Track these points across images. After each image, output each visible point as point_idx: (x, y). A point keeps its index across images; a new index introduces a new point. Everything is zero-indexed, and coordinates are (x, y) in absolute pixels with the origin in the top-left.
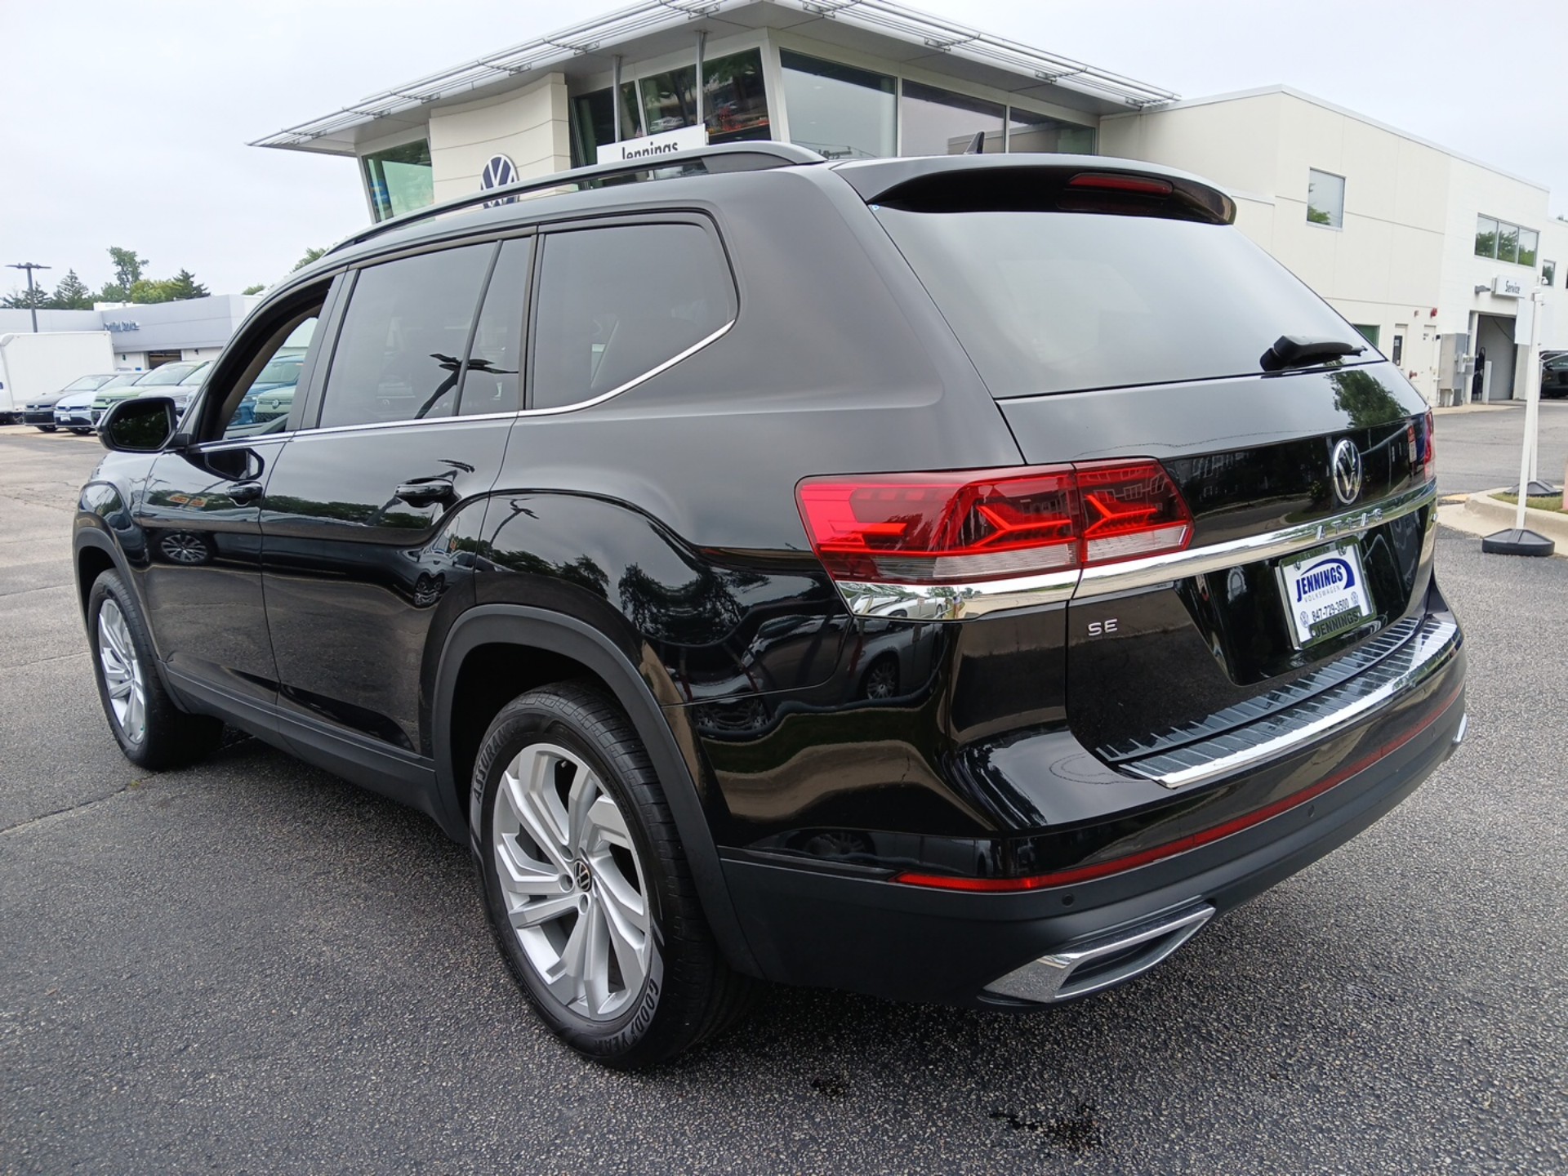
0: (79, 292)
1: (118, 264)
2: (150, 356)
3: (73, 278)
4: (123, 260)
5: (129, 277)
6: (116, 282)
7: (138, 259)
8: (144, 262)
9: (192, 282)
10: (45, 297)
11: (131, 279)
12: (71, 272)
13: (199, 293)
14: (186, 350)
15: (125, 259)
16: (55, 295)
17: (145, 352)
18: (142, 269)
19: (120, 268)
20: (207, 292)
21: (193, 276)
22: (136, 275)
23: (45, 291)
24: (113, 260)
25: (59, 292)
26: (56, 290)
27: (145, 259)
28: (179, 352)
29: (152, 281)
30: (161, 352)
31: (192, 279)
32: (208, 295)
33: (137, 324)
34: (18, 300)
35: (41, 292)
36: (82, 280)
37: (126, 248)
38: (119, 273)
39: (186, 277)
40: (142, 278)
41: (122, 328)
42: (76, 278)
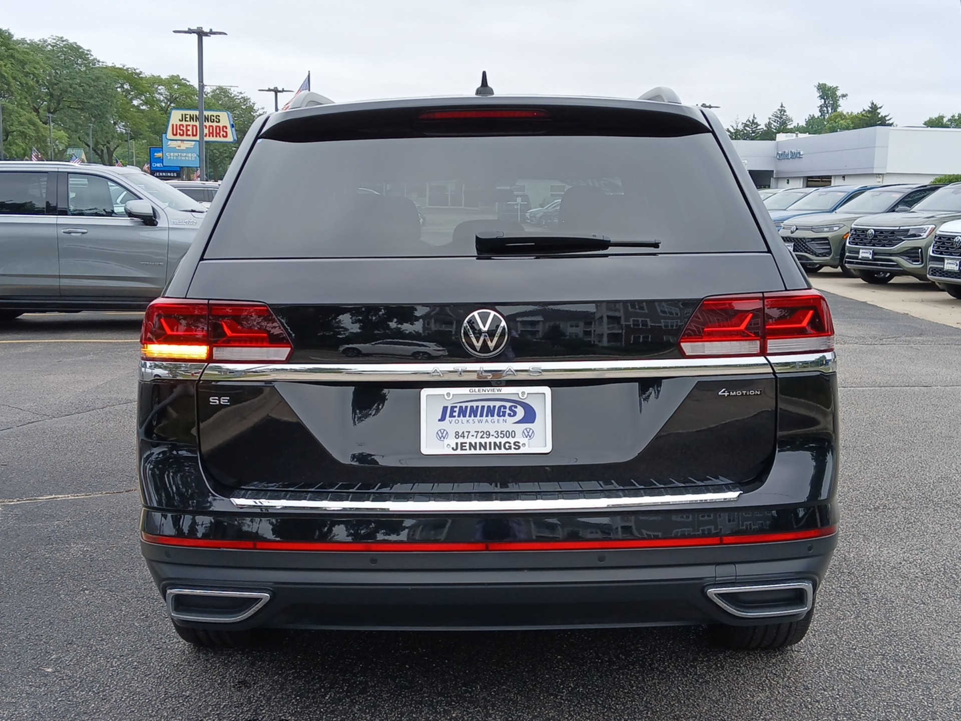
0: (785, 123)
1: (822, 97)
2: (808, 181)
3: (782, 110)
4: (827, 95)
5: (830, 109)
6: (817, 114)
7: (839, 93)
8: (844, 96)
9: (879, 113)
10: (759, 128)
11: (830, 111)
12: (782, 106)
13: (883, 122)
14: (835, 176)
15: (828, 94)
16: (766, 126)
17: (804, 177)
18: (841, 102)
19: (823, 101)
20: (890, 122)
21: (880, 108)
22: (835, 107)
23: (759, 123)
24: (818, 95)
25: (769, 123)
26: (767, 121)
27: (845, 94)
28: (830, 177)
29: (845, 113)
30: (819, 177)
31: (879, 111)
32: (891, 125)
33: (801, 153)
34: (737, 130)
35: (756, 123)
36: (789, 113)
37: (830, 84)
38: (821, 106)
39: (874, 108)
40: (839, 110)
41: (790, 156)
42: (785, 111)
